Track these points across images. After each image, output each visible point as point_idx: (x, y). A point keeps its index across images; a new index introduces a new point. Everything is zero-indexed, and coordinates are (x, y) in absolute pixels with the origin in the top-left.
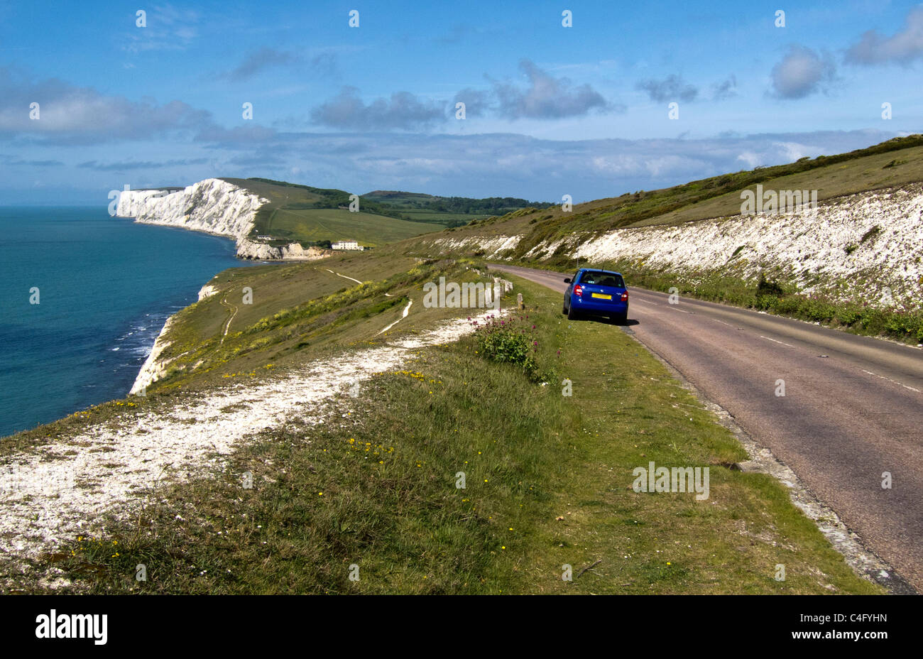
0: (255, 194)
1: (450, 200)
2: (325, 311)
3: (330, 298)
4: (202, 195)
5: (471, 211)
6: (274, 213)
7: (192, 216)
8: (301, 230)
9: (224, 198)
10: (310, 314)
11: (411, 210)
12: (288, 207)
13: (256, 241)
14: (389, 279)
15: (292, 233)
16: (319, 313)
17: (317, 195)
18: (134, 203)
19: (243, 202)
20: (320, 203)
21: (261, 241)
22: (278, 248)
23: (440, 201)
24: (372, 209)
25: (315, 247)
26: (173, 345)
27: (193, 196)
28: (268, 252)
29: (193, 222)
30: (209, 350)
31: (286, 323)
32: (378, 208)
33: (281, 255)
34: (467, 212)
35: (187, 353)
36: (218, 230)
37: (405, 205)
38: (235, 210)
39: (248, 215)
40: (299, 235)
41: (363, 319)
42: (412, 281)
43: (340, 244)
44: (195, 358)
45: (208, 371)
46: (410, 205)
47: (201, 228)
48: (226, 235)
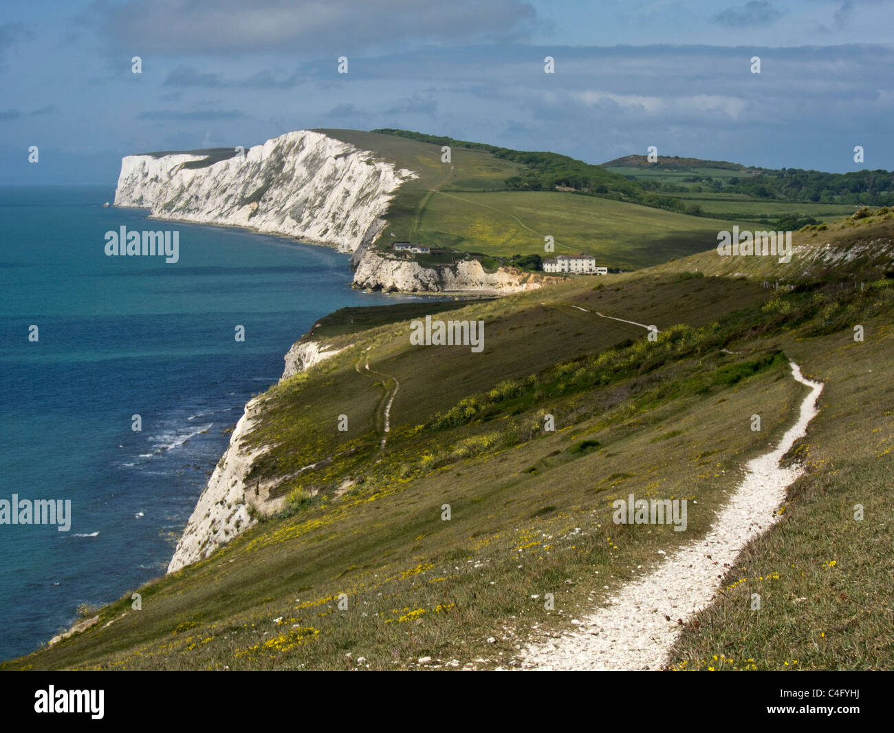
0: (386, 162)
1: (780, 174)
2: (598, 383)
3: (602, 358)
4: (283, 164)
5: (824, 198)
6: (427, 198)
7: (262, 206)
8: (481, 233)
9: (326, 170)
10: (565, 391)
11: (702, 195)
12: (455, 187)
13: (391, 256)
14: (723, 322)
15: (461, 239)
16: (585, 388)
17: (510, 163)
18: (148, 179)
19: (363, 177)
20: (517, 179)
21: (401, 256)
22: (436, 268)
23: (759, 176)
24: (624, 191)
25: (510, 268)
26: (274, 452)
27: (263, 166)
28: (416, 277)
29: (264, 217)
30: (360, 461)
31: (516, 408)
32: (637, 190)
33: (441, 283)
34: (816, 199)
35: (313, 466)
36: (313, 234)
37: (688, 185)
38: (347, 193)
39: (372, 204)
40: (477, 244)
41: (699, 397)
42: (778, 324)
43: (560, 262)
44: (335, 476)
45: (372, 499)
46: (698, 184)
47: (280, 229)
48: (329, 243)
